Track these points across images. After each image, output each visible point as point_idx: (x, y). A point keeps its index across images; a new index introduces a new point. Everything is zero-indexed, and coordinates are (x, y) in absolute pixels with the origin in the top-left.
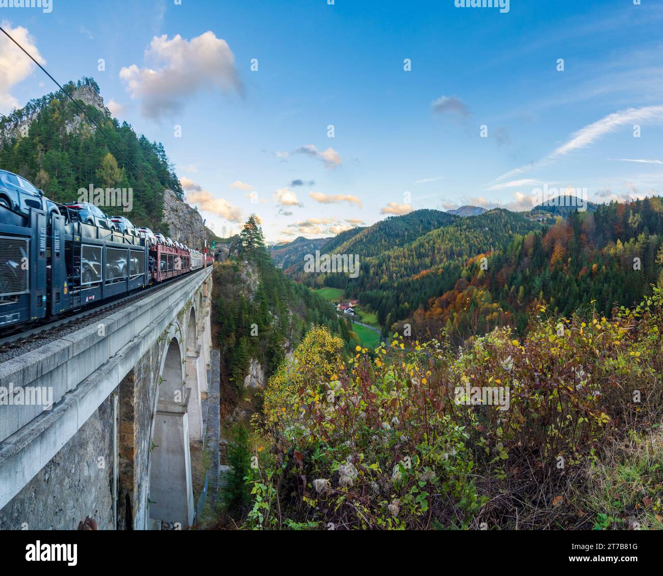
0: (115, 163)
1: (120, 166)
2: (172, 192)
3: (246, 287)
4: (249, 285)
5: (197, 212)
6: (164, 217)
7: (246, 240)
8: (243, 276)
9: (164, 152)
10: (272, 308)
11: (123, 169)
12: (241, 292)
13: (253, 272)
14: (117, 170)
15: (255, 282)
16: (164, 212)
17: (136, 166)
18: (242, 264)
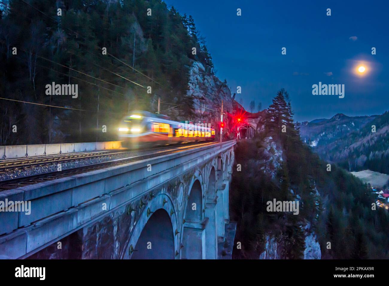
0: (140, 33)
1: (146, 36)
2: (200, 65)
3: (268, 163)
4: (272, 161)
5: (226, 86)
6: (189, 90)
7: (274, 116)
8: (266, 152)
9: (193, 25)
10: (294, 187)
11: (150, 39)
12: (262, 168)
13: (277, 148)
14: (143, 40)
15: (278, 159)
16: (190, 85)
17: (163, 38)
18: (265, 140)
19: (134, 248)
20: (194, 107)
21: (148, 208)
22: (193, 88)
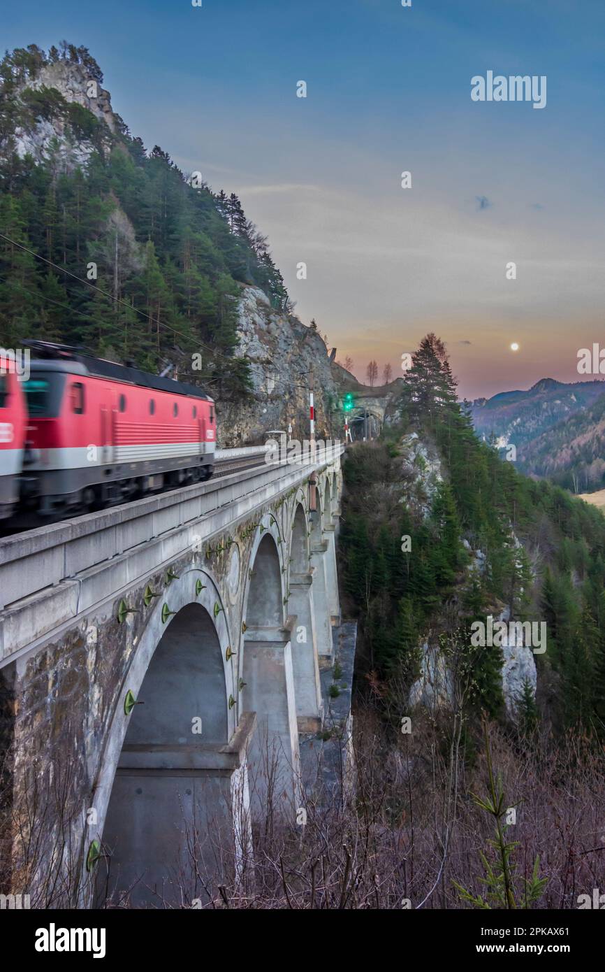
0: (129, 232)
1: (141, 238)
2: (260, 294)
3: (414, 488)
4: (420, 484)
5: (316, 335)
6: (239, 345)
7: (418, 390)
8: (408, 465)
9: (241, 212)
10: (471, 534)
11: (150, 244)
12: (403, 499)
13: (430, 456)
14: (135, 246)
15: (433, 478)
16: (240, 335)
17: (178, 240)
18: (404, 440)
19: (135, 698)
20: (252, 380)
21: (163, 603)
22: (247, 341)
